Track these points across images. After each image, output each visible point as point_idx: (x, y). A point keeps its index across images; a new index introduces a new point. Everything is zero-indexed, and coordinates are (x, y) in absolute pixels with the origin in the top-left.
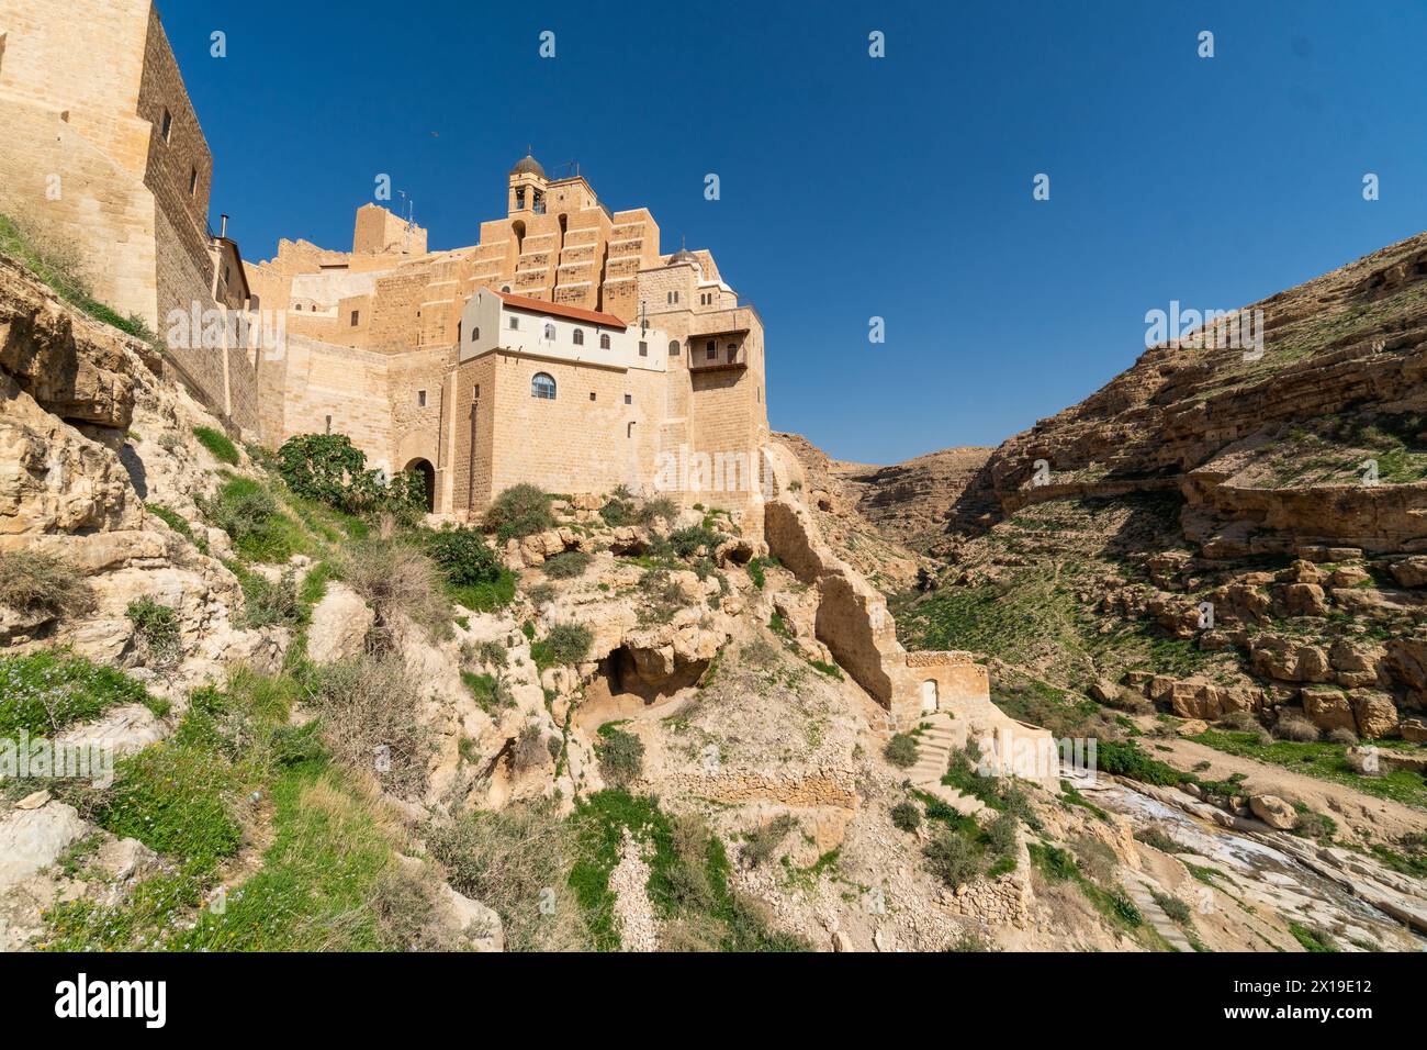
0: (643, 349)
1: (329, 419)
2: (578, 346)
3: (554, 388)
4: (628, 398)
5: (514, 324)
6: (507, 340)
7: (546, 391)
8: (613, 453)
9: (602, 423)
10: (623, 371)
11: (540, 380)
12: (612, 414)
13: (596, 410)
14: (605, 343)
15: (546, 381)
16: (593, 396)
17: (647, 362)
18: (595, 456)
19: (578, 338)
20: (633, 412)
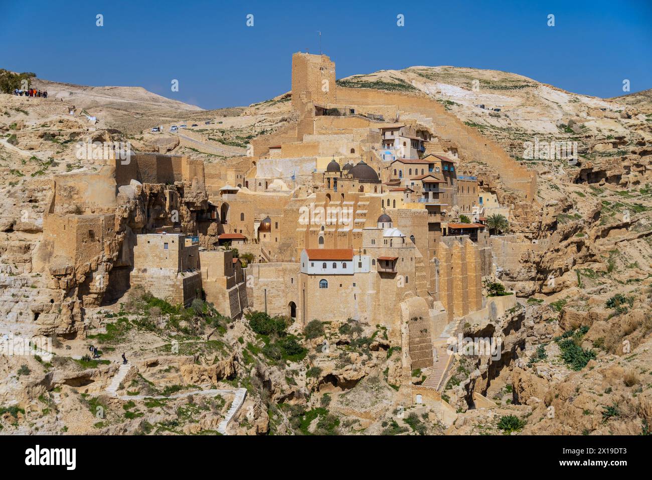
0: (360, 265)
1: (265, 290)
2: (334, 269)
3: (327, 284)
4: (354, 285)
5: (313, 265)
6: (311, 270)
7: (324, 285)
8: (349, 305)
9: (344, 295)
10: (353, 275)
11: (323, 282)
12: (348, 291)
13: (342, 290)
14: (345, 266)
15: (325, 282)
16: (341, 285)
17: (362, 270)
18: (342, 306)
19: (335, 266)
20: (357, 290)
